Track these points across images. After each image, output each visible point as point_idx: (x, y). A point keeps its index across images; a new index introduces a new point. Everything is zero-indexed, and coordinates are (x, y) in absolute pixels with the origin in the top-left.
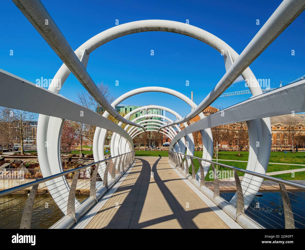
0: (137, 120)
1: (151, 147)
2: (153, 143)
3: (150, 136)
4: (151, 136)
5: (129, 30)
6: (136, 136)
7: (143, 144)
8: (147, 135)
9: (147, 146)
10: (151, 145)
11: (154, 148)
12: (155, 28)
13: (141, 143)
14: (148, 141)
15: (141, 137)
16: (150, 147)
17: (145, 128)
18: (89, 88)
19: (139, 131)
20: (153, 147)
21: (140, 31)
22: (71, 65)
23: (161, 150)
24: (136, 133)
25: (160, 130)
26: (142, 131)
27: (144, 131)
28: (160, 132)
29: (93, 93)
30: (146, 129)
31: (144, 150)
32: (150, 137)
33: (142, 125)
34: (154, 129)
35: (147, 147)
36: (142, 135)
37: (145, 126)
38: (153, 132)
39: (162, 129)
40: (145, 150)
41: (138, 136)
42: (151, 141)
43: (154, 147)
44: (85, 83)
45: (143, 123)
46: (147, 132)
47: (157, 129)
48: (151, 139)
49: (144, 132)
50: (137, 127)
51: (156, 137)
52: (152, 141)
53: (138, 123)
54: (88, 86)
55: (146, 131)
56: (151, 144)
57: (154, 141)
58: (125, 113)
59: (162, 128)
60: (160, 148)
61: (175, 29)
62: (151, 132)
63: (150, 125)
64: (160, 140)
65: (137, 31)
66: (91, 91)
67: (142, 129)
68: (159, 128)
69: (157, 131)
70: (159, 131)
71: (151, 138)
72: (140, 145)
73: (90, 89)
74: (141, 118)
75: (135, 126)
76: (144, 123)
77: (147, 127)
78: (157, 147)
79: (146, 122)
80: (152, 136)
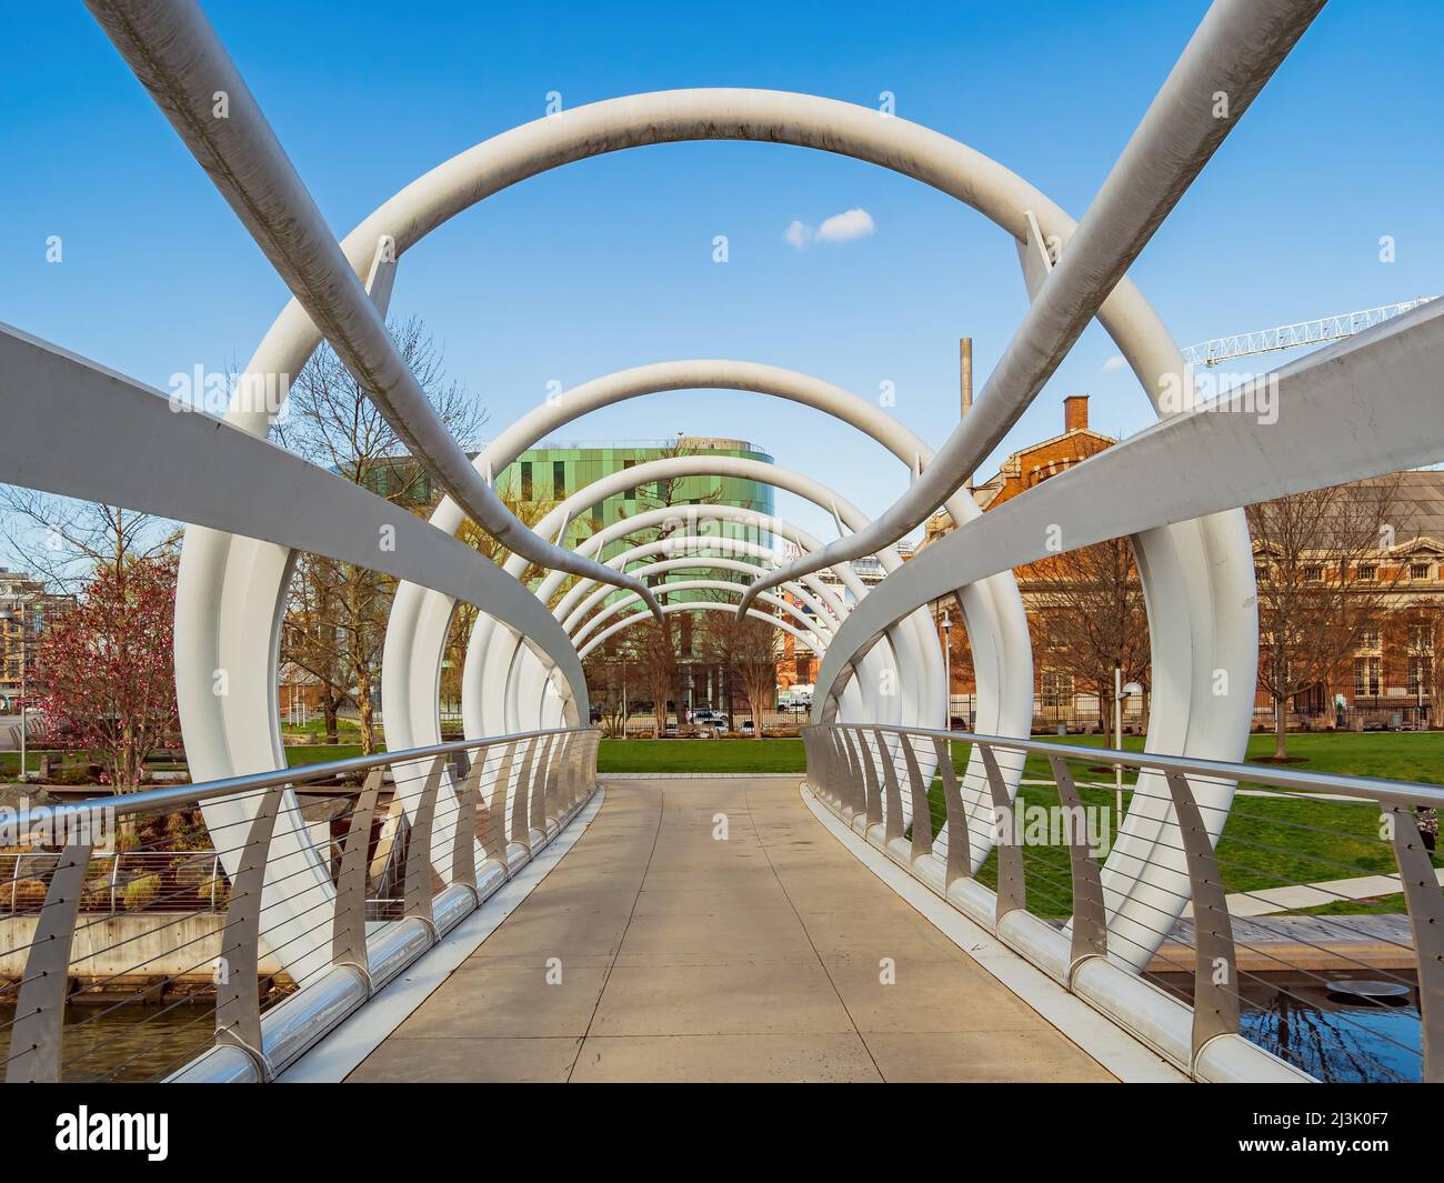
0: (605, 545)
1: (699, 716)
2: (710, 690)
3: (690, 642)
4: (697, 641)
5: (573, 147)
6: (598, 647)
7: (645, 700)
8: (668, 638)
9: (672, 707)
10: (696, 705)
11: (719, 724)
12: (692, 128)
13: (634, 695)
14: (676, 675)
15: (634, 653)
16: (689, 715)
17: (653, 590)
18: (394, 406)
19: (616, 614)
20: (710, 716)
21: (624, 142)
22: (341, 323)
23: (763, 736)
24: (601, 625)
25: (752, 601)
26: (634, 612)
27: (649, 613)
28: (751, 612)
29: (408, 426)
30: (665, 595)
31: (656, 737)
32: (687, 651)
33: (637, 574)
34: (718, 595)
35: (672, 720)
36: (635, 636)
37: (653, 580)
38: (711, 613)
39: (763, 595)
40: (660, 736)
41: (611, 644)
42: (695, 678)
43: (720, 714)
44: (380, 385)
45: (641, 560)
46: (667, 615)
47: (731, 597)
48: (695, 666)
49: (648, 619)
50: (608, 587)
51: (728, 652)
52: (700, 679)
53: (613, 564)
54: (390, 396)
55: (664, 609)
56: (699, 694)
57: (715, 673)
58: (524, 494)
59: (767, 587)
60: (756, 724)
61: (783, 127)
62: (698, 617)
63: (687, 571)
64: (754, 671)
65: (608, 147)
66: (401, 416)
67: (636, 596)
68: (745, 589)
69: (735, 608)
70: (744, 610)
71: (697, 656)
72: (623, 708)
73: (398, 411)
74: (629, 533)
75: (593, 581)
76: (649, 559)
77: (671, 585)
78: (739, 720)
79: (661, 557)
80: (704, 645)
